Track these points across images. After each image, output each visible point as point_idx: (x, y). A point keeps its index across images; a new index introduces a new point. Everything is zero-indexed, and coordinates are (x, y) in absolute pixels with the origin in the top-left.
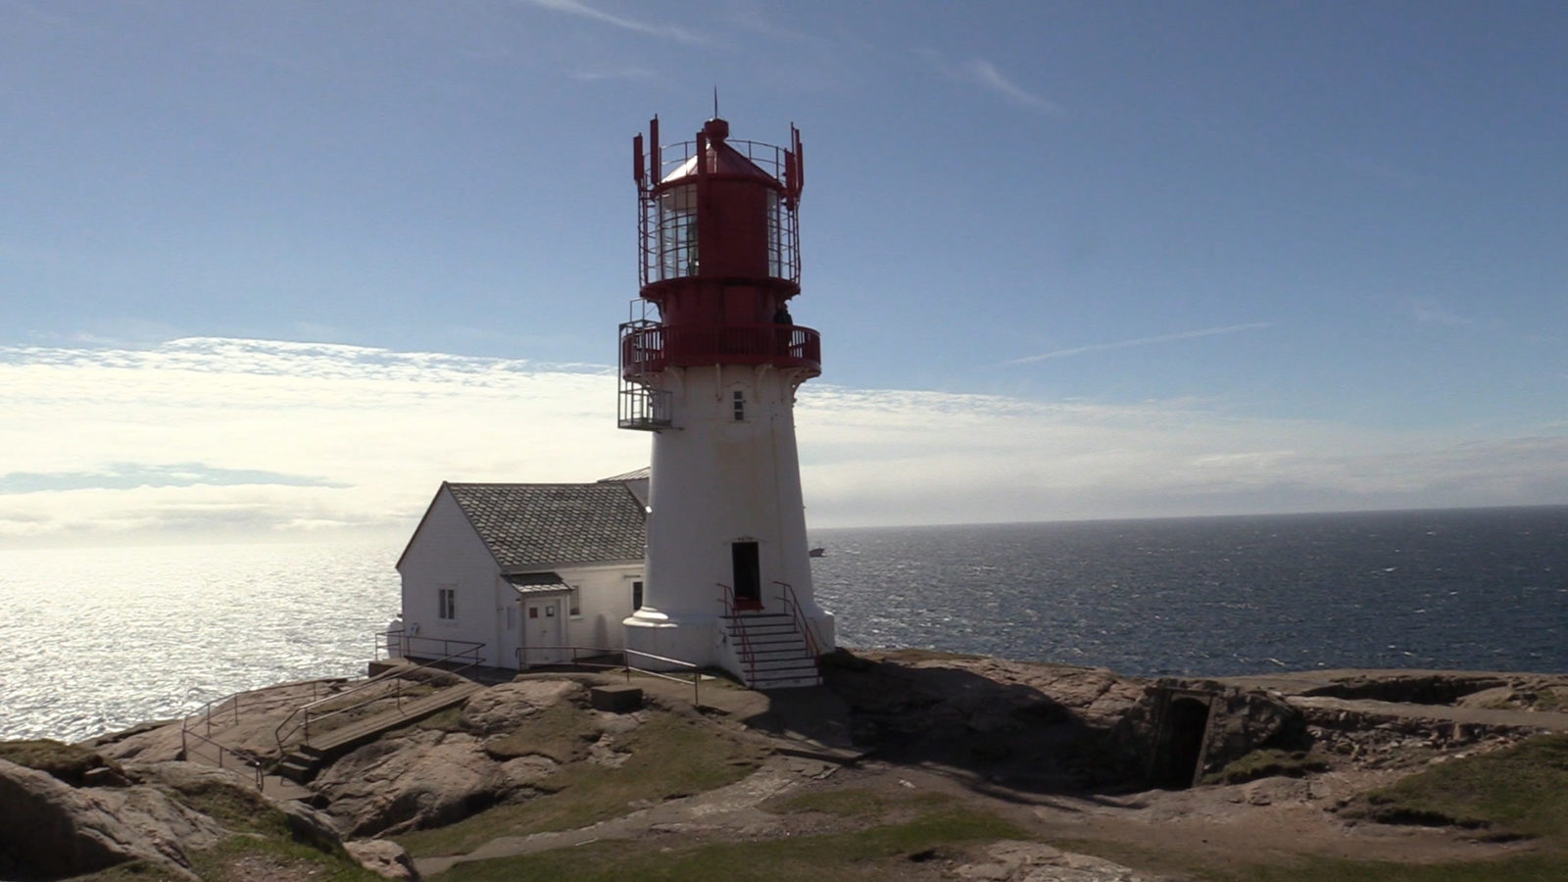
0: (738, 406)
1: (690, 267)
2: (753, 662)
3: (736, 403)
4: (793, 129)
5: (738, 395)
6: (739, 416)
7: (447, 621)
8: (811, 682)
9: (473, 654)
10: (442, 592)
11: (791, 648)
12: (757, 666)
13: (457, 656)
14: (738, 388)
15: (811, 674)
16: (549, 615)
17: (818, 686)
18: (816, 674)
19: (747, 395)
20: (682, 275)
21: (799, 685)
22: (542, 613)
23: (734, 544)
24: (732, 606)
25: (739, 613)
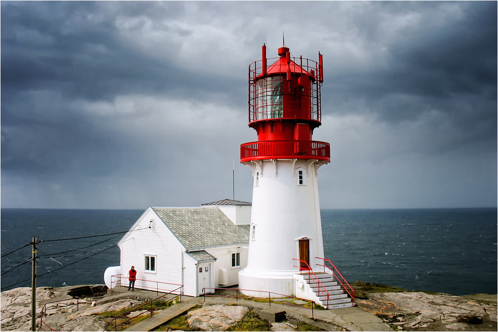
0: (301, 177)
1: (273, 114)
2: (328, 295)
4: (320, 54)
5: (301, 173)
6: (301, 182)
7: (150, 271)
8: (350, 305)
9: (179, 290)
10: (147, 258)
12: (331, 297)
13: (174, 291)
14: (300, 169)
15: (348, 301)
16: (206, 271)
18: (350, 301)
19: (305, 172)
21: (345, 306)
22: (204, 270)
23: (300, 241)
24: (299, 269)
25: (303, 272)
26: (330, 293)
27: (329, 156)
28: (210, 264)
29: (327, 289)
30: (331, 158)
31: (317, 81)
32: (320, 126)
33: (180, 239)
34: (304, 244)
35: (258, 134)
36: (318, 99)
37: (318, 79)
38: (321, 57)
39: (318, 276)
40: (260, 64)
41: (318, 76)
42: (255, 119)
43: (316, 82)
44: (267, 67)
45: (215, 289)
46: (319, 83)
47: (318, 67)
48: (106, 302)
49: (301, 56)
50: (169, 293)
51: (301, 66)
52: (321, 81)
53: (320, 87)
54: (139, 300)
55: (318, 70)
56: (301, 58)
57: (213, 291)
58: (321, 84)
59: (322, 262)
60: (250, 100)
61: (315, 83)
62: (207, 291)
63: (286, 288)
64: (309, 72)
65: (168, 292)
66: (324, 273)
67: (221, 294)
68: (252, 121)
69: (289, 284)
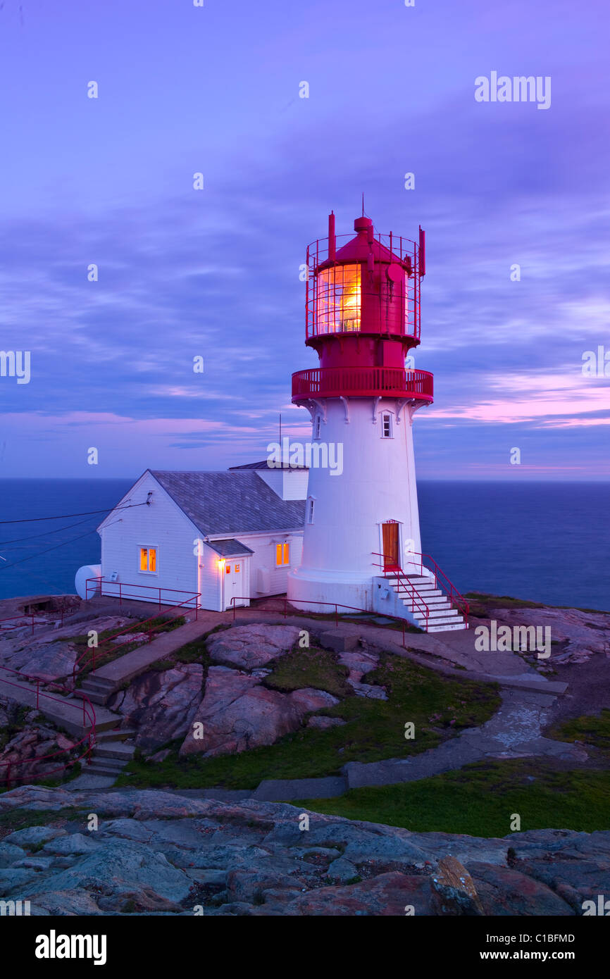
0: (387, 426)
2: (428, 611)
3: (385, 424)
4: (420, 230)
5: (387, 418)
6: (387, 434)
8: (462, 627)
9: (194, 601)
10: (144, 552)
11: (436, 601)
12: (432, 614)
13: (186, 602)
14: (387, 413)
15: (459, 621)
16: (237, 571)
17: (466, 629)
18: (462, 620)
19: (393, 417)
20: (337, 331)
21: (454, 629)
22: (232, 569)
23: (383, 525)
24: (383, 569)
25: (389, 574)
26: (431, 607)
27: (431, 393)
28: (243, 560)
29: (426, 601)
30: (435, 398)
31: (415, 273)
32: (418, 346)
33: (196, 521)
34: (391, 532)
35: (320, 357)
36: (415, 300)
37: (417, 270)
38: (422, 234)
39: (412, 581)
40: (325, 245)
41: (418, 266)
42: (316, 334)
43: (413, 275)
44: (337, 250)
45: (252, 600)
46: (418, 277)
47: (417, 250)
48: (78, 621)
49: (391, 232)
50: (179, 606)
51: (391, 248)
52: (422, 273)
53: (420, 283)
54: (130, 618)
55: (418, 255)
56: (391, 236)
57: (247, 603)
58: (421, 278)
59: (418, 559)
60: (307, 303)
61: (413, 277)
62: (239, 603)
63: (362, 599)
64: (403, 259)
65: (176, 604)
66: (422, 576)
67: (259, 607)
68: (310, 336)
69: (366, 592)
